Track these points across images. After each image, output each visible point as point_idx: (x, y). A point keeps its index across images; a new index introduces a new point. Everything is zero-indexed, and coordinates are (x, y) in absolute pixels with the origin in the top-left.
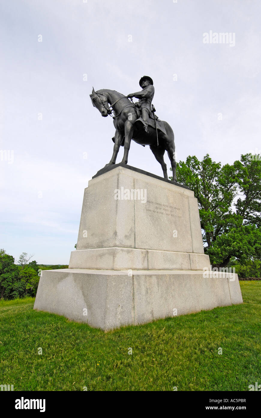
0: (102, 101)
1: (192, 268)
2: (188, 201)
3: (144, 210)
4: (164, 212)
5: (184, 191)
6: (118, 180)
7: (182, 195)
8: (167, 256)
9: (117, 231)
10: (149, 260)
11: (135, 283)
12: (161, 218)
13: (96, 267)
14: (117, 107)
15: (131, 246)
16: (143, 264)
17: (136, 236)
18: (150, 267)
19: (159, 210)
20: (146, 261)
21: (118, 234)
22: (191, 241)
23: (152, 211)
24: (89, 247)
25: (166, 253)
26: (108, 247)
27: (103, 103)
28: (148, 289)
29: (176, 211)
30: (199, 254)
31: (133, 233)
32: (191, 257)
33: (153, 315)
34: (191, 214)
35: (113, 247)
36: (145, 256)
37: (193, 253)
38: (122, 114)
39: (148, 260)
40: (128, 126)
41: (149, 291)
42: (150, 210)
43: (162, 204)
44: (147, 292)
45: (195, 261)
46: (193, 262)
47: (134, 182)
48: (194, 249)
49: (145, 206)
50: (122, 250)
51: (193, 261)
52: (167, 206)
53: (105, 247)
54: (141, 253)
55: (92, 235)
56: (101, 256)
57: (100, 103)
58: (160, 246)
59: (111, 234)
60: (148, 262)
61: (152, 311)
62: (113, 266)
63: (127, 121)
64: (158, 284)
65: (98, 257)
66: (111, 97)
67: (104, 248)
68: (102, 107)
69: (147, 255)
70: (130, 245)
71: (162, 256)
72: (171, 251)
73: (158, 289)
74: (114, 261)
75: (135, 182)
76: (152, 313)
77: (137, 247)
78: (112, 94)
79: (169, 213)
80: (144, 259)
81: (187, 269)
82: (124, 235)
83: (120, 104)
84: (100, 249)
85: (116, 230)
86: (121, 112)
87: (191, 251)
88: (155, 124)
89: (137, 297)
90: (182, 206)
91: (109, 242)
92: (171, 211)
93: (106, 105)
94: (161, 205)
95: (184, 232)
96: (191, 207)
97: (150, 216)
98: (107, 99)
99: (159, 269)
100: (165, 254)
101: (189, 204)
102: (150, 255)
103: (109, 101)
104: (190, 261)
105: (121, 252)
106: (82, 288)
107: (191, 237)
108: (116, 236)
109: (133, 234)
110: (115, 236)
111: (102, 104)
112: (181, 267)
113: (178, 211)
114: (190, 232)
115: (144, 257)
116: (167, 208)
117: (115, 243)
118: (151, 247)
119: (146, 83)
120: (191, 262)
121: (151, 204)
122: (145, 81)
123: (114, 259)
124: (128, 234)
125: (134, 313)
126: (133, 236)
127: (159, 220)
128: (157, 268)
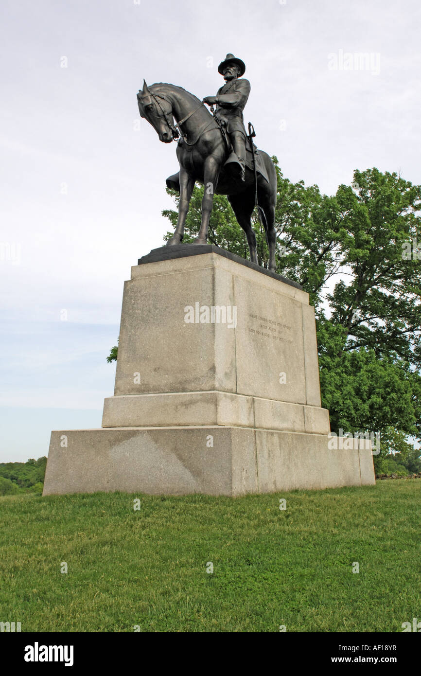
0: (163, 113)
1: (307, 430)
2: (302, 311)
3: (246, 329)
4: (271, 334)
5: (295, 293)
6: (214, 279)
7: (293, 300)
8: (277, 408)
9: (216, 365)
10: (256, 412)
11: (258, 442)
12: (267, 344)
13: (176, 422)
14: (191, 127)
15: (232, 390)
16: (248, 419)
17: (237, 375)
18: (257, 425)
19: (264, 331)
20: (252, 415)
21: (217, 370)
22: (305, 384)
23: (256, 332)
24: (150, 391)
25: (275, 402)
26: (198, 391)
27: (164, 116)
28: (270, 451)
29: (286, 332)
30: (316, 407)
31: (234, 369)
32: (305, 411)
33: (276, 486)
34: (305, 337)
35: (210, 390)
36: (250, 406)
37: (307, 404)
38: (200, 143)
39: (254, 413)
40: (211, 168)
41: (271, 455)
42: (253, 331)
43: (268, 319)
44: (269, 454)
45: (311, 418)
46: (308, 420)
47: (233, 282)
48: (308, 398)
49: (248, 323)
50: (225, 396)
51: (307, 417)
52: (274, 323)
53: (191, 391)
54: (246, 401)
55: (155, 370)
56: (187, 404)
57: (159, 116)
58: (265, 391)
59: (204, 369)
60: (254, 415)
61: (275, 481)
62: (217, 419)
63: (209, 157)
64: (280, 446)
65: (179, 407)
66: (180, 104)
67: (188, 392)
68: (162, 122)
69: (253, 405)
70: (231, 388)
71: (271, 407)
72: (279, 401)
73: (281, 453)
74: (217, 411)
75: (235, 281)
76: (275, 483)
77: (240, 393)
78: (180, 100)
79: (276, 334)
80: (250, 411)
81: (301, 430)
82: (224, 373)
83: (195, 121)
84: (180, 394)
85: (214, 364)
86: (199, 139)
87: (304, 402)
88: (253, 162)
89: (259, 460)
90: (293, 321)
91: (201, 383)
92: (280, 332)
93: (171, 119)
94: (266, 320)
95: (296, 369)
96: (305, 323)
97: (253, 340)
98: (171, 108)
99: (267, 427)
100: (274, 405)
101: (302, 317)
102: (256, 404)
103: (174, 112)
104: (304, 418)
105: (224, 398)
106: (175, 450)
107: (304, 377)
108: (214, 373)
109: (233, 371)
110: (212, 373)
111: (163, 119)
112: (292, 426)
113: (288, 331)
114: (303, 368)
115: (250, 408)
116: (274, 327)
117: (214, 385)
118: (255, 393)
119: (233, 71)
120: (306, 419)
121: (254, 319)
122: (231, 66)
123: (217, 409)
124: (228, 371)
125: (258, 480)
126: (234, 373)
127: (264, 347)
128: (264, 426)
